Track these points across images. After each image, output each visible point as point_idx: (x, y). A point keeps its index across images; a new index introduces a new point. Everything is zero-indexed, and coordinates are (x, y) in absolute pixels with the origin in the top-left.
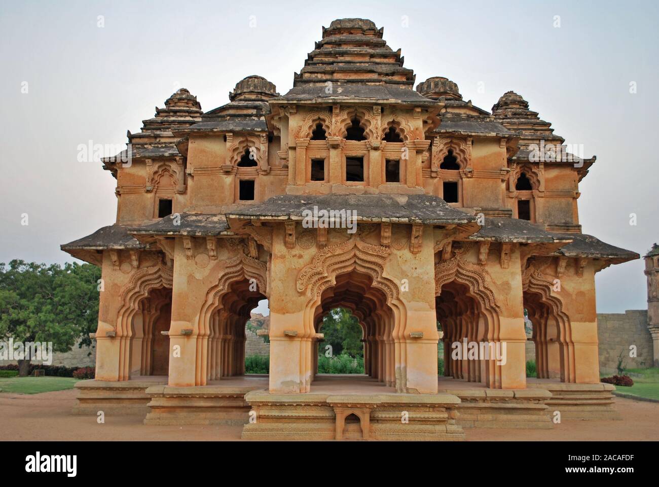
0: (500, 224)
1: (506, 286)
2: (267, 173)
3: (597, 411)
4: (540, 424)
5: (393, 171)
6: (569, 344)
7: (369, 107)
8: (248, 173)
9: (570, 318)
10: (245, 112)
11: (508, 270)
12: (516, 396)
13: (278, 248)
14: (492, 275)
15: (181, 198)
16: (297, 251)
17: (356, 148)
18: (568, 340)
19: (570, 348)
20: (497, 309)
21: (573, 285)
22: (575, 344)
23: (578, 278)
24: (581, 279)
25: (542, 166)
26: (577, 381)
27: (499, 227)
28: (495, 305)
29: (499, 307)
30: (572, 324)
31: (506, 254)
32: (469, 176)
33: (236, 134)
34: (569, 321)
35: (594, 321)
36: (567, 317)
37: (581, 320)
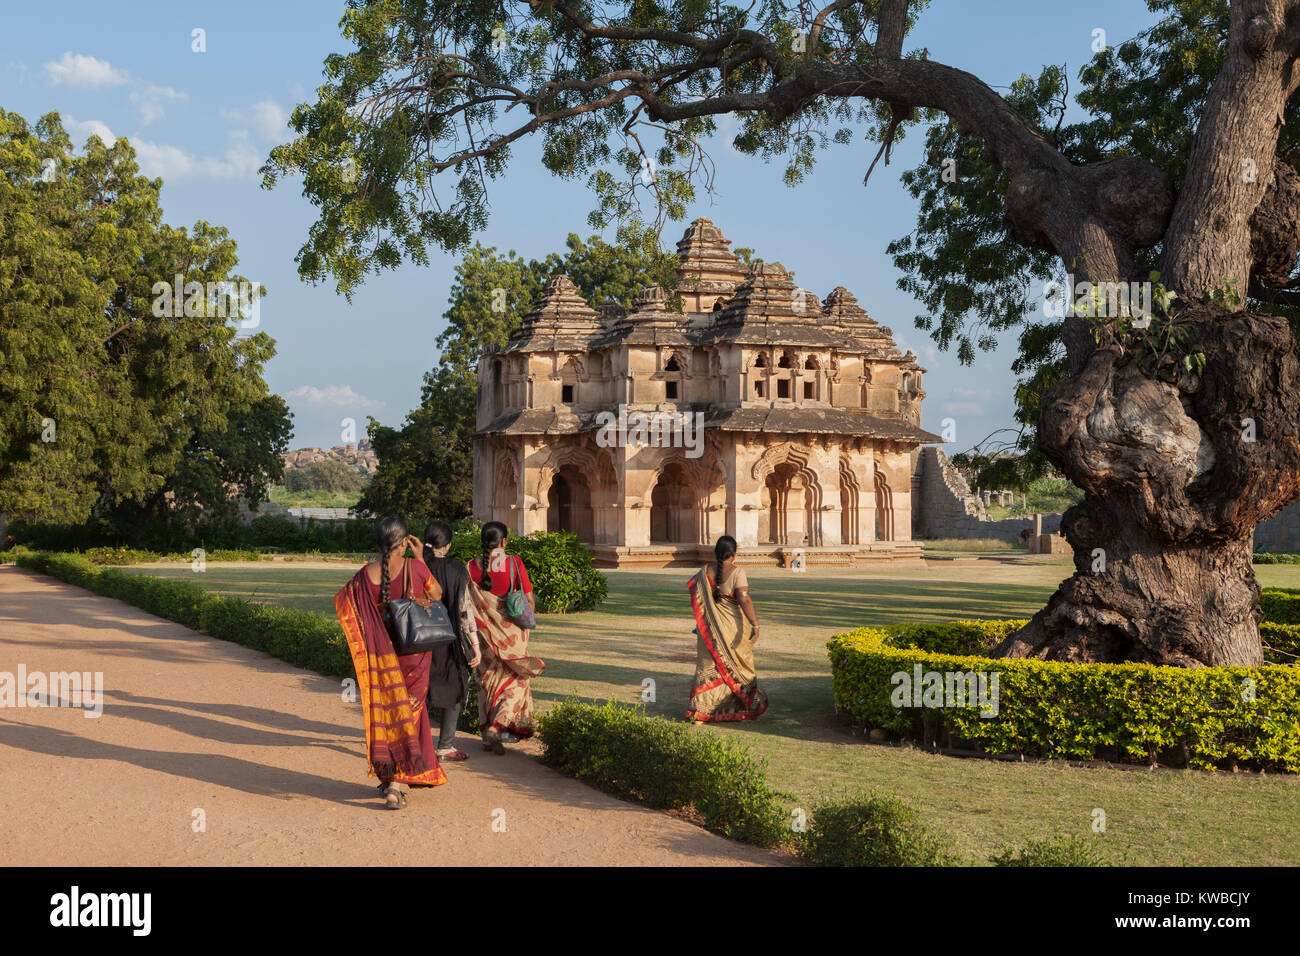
1: (863, 468)
2: (691, 378)
5: (809, 391)
7: (799, 348)
8: (674, 376)
9: (891, 489)
10: (666, 324)
11: (864, 456)
13: (740, 447)
15: (582, 385)
16: (752, 449)
17: (784, 374)
21: (894, 462)
22: (894, 510)
30: (893, 494)
33: (671, 347)
34: (890, 491)
36: (889, 488)
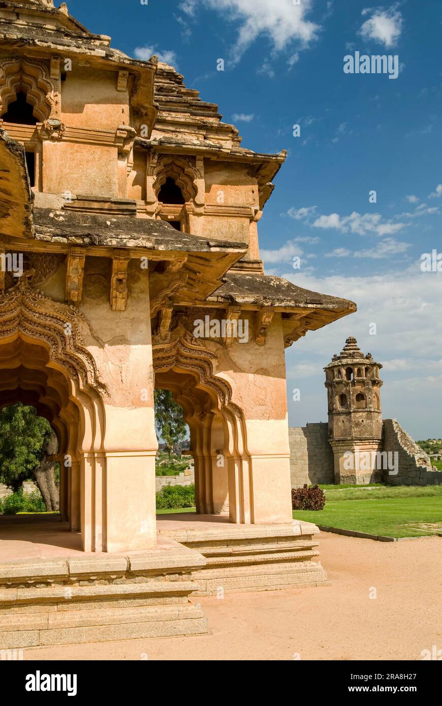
0: (109, 223)
3: (288, 572)
4: (182, 625)
6: (242, 458)
9: (244, 412)
11: (125, 314)
12: (132, 569)
14: (93, 323)
18: (241, 450)
19: (245, 464)
20: (100, 390)
21: (249, 357)
22: (252, 457)
23: (257, 347)
24: (262, 348)
25: (200, 164)
26: (256, 521)
27: (107, 226)
28: (97, 381)
29: (103, 386)
30: (248, 423)
31: (120, 281)
32: (55, 135)
34: (242, 418)
35: (283, 417)
36: (240, 411)
37: (264, 416)
